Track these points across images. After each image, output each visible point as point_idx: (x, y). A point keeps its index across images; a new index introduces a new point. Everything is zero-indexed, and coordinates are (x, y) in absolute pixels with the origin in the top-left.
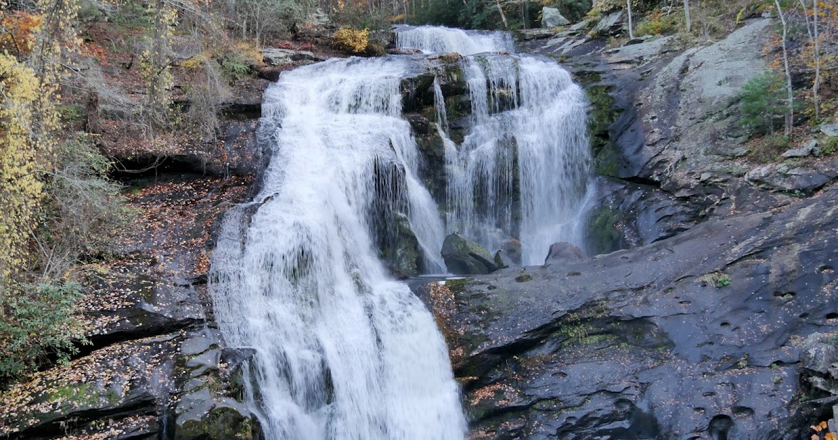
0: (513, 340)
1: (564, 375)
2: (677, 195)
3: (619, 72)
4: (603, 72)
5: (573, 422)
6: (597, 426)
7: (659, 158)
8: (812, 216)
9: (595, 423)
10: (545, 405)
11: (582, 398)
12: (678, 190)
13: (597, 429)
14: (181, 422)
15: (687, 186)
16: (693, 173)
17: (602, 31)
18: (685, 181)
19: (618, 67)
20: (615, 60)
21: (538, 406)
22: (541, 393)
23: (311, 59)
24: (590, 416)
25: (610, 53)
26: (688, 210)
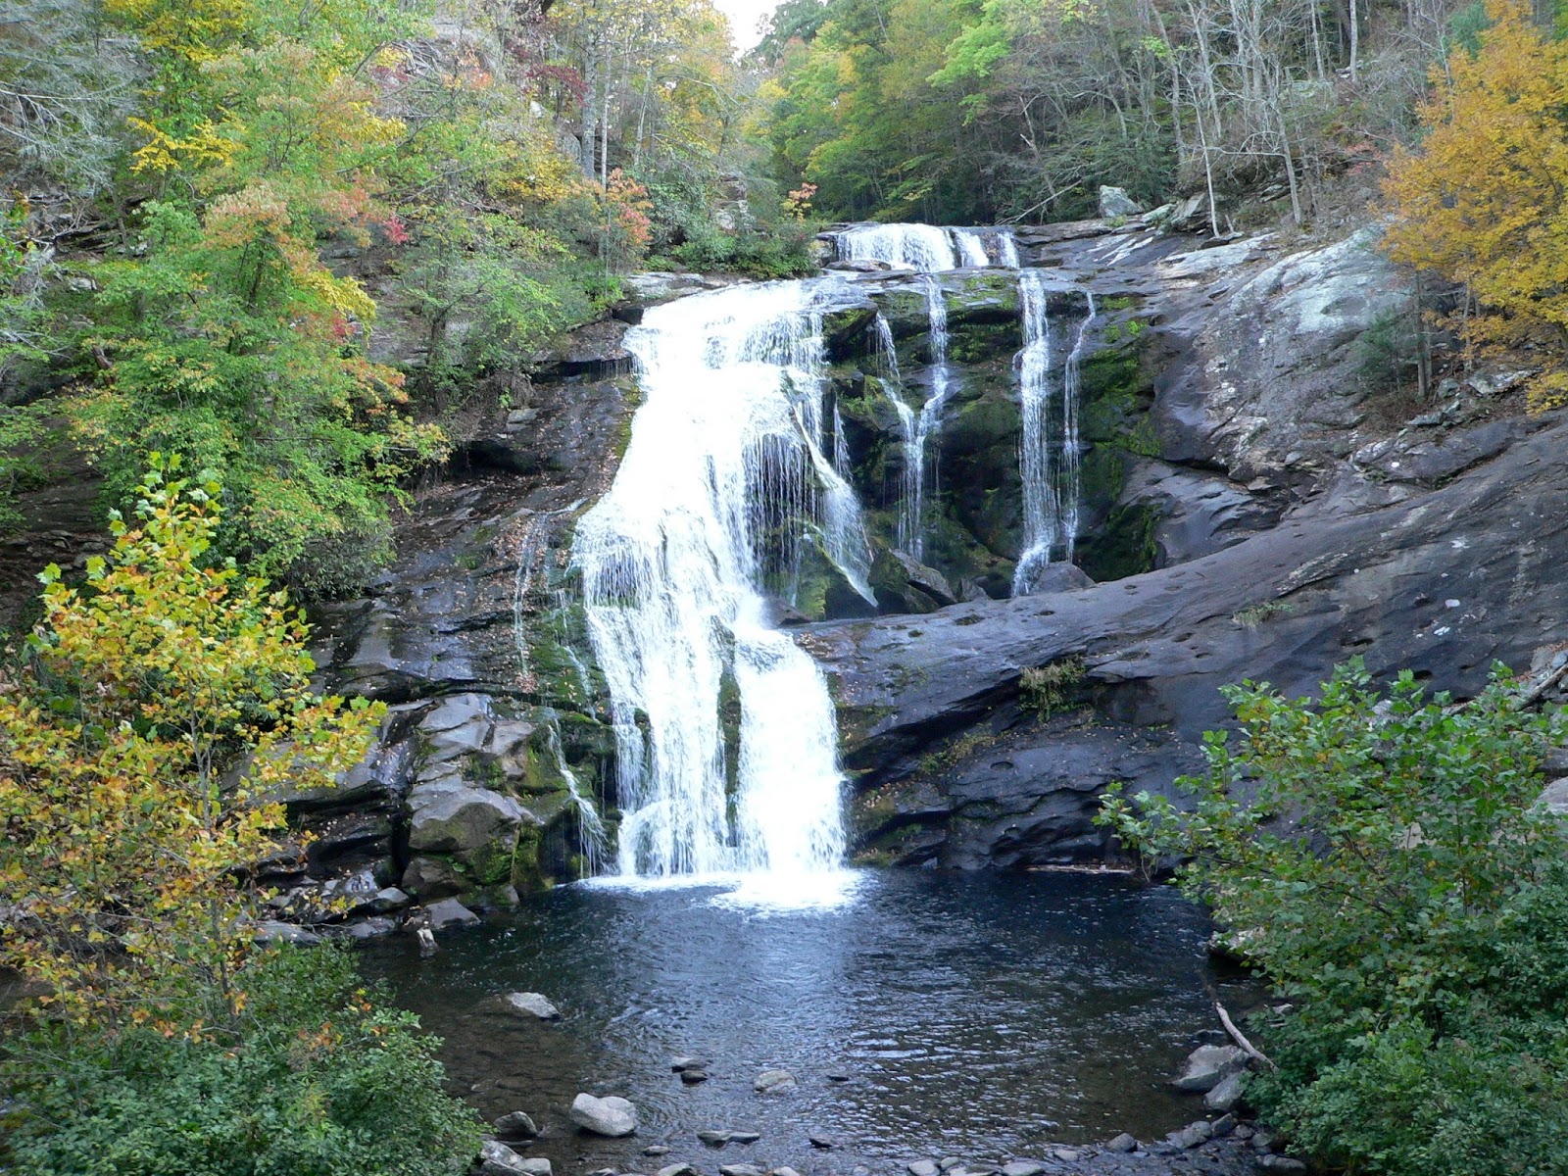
0: (934, 712)
1: (1010, 765)
2: (1251, 487)
3: (1177, 293)
4: (1153, 294)
5: (1015, 836)
6: (1054, 841)
7: (1228, 429)
8: (1426, 520)
9: (1049, 837)
10: (976, 811)
11: (1031, 801)
12: (1252, 479)
13: (1053, 846)
14: (417, 822)
15: (1267, 473)
16: (1275, 453)
17: (1177, 224)
18: (1264, 464)
19: (1178, 284)
20: (1174, 275)
21: (968, 811)
22: (971, 792)
23: (700, 285)
24: (1043, 827)
25: (1171, 262)
26: (1265, 510)
